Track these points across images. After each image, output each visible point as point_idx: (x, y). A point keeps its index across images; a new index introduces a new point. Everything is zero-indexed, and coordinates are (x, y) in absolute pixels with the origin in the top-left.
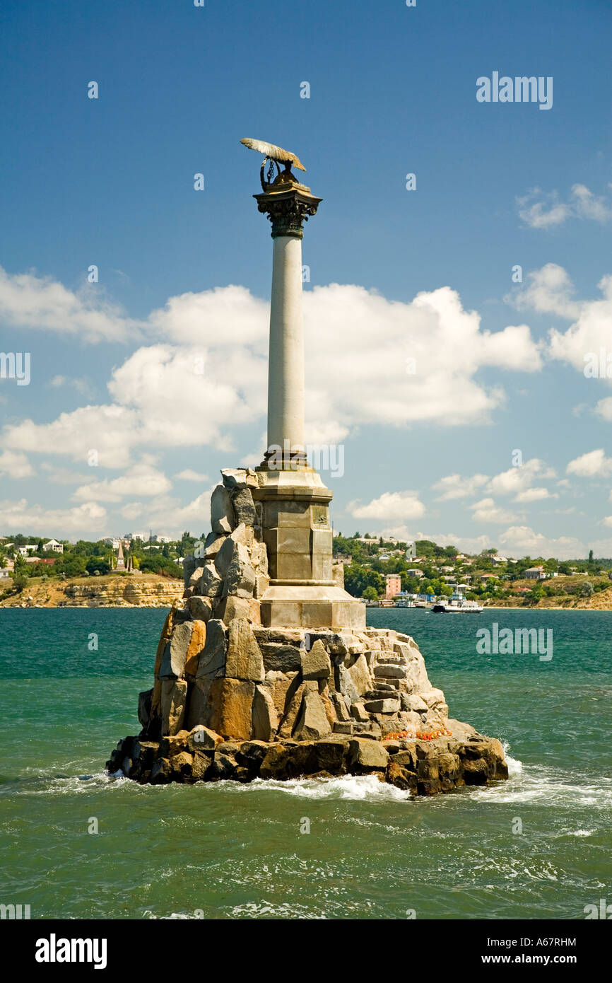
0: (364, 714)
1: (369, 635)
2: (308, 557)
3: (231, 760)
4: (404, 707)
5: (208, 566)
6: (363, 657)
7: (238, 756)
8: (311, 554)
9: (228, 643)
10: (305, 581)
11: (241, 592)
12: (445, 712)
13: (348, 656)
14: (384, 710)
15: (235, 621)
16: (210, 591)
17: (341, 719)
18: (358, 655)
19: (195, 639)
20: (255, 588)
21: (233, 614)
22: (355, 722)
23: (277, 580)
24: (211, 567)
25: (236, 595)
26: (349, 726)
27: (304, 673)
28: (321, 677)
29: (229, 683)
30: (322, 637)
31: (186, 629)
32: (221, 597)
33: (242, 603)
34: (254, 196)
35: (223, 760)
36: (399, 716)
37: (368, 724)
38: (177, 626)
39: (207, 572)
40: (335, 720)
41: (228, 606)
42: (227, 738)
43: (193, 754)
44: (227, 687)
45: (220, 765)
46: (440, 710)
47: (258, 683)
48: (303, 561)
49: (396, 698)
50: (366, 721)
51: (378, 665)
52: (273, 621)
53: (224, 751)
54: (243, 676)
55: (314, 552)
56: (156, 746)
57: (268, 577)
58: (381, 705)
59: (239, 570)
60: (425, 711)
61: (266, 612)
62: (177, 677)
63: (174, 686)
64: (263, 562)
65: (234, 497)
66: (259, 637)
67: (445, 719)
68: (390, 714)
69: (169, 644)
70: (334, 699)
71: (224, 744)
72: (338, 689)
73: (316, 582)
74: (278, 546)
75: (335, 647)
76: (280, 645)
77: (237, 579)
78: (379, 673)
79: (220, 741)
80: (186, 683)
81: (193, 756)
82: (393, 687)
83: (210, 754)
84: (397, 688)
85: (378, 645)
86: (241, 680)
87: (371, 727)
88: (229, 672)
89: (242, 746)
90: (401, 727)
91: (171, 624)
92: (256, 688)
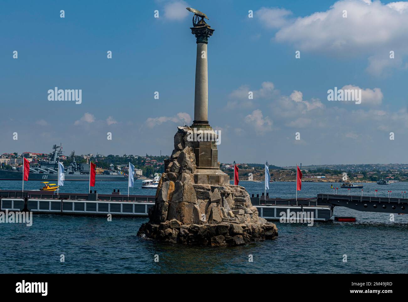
0: (233, 215)
1: (231, 187)
2: (210, 159)
3: (186, 231)
4: (246, 212)
5: (175, 162)
6: (231, 195)
7: (189, 230)
8: (211, 157)
9: (183, 189)
10: (209, 167)
11: (187, 171)
12: (258, 214)
13: (226, 195)
14: (239, 214)
15: (186, 181)
16: (176, 171)
17: (225, 217)
18: (229, 194)
19: (170, 188)
20: (192, 170)
21: (185, 179)
22: (230, 218)
23: (199, 167)
24: (176, 162)
25: (185, 172)
26: (228, 219)
27: (211, 200)
28: (217, 202)
29: (184, 204)
30: (217, 187)
31: (167, 184)
32: (180, 173)
33: (187, 175)
34: (190, 28)
35: (184, 231)
36: (244, 216)
37: (234, 218)
38: (163, 183)
39: (174, 164)
40: (222, 217)
41: (183, 176)
42: (184, 224)
43: (172, 229)
44: (183, 206)
45: (183, 233)
46: (256, 213)
47: (195, 204)
48: (208, 160)
49: (243, 209)
50: (233, 217)
51: (235, 197)
52: (199, 182)
53: (183, 228)
54: (189, 201)
55: (212, 157)
56: (158, 226)
57: (196, 166)
58: (238, 212)
59: (187, 163)
60: (252, 214)
61: (196, 178)
62: (165, 201)
63: (164, 204)
64: (194, 161)
65: (183, 137)
66: (195, 187)
67: (258, 217)
68: (241, 215)
69: (161, 190)
70: (222, 209)
71: (183, 226)
72: (223, 206)
73: (212, 168)
74: (200, 155)
75: (222, 191)
76: (202, 190)
77: (186, 166)
78: (236, 200)
79: (181, 224)
80: (168, 204)
81: (172, 230)
82: (242, 205)
83: (179, 229)
84: (243, 206)
85: (235, 191)
86: (188, 202)
87: (235, 219)
88: (184, 200)
89: (190, 226)
90: (245, 219)
91: (161, 182)
92: (194, 206)
